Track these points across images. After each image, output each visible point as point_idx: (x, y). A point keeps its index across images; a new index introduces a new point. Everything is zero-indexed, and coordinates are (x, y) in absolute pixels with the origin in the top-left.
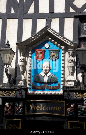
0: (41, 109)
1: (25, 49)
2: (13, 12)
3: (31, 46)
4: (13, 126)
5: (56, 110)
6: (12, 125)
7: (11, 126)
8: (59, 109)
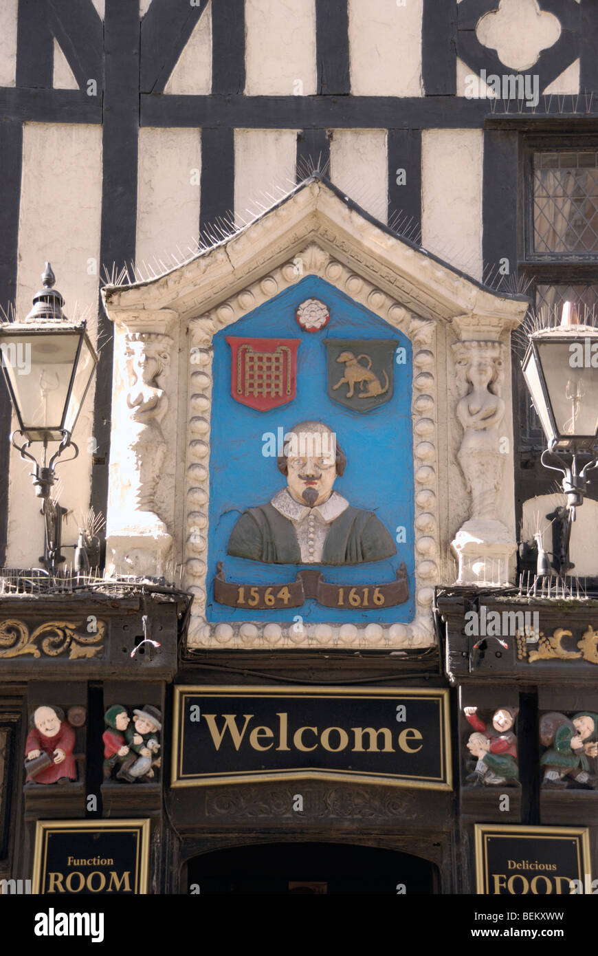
0: (283, 746)
1: (166, 335)
2: (63, 77)
3: (202, 316)
4: (86, 871)
5: (388, 748)
6: (84, 862)
7: (73, 868)
8: (411, 744)
